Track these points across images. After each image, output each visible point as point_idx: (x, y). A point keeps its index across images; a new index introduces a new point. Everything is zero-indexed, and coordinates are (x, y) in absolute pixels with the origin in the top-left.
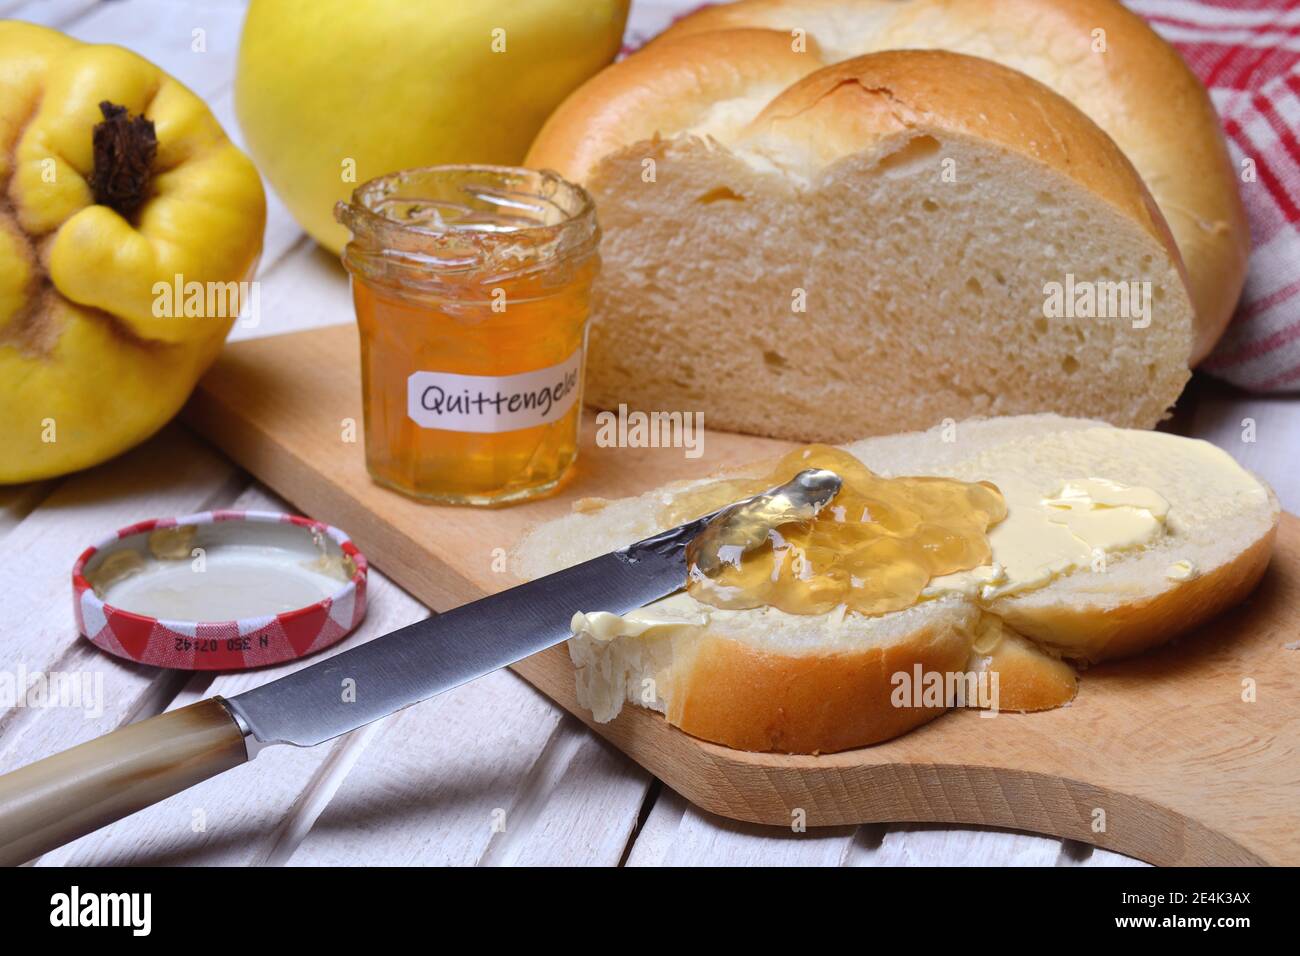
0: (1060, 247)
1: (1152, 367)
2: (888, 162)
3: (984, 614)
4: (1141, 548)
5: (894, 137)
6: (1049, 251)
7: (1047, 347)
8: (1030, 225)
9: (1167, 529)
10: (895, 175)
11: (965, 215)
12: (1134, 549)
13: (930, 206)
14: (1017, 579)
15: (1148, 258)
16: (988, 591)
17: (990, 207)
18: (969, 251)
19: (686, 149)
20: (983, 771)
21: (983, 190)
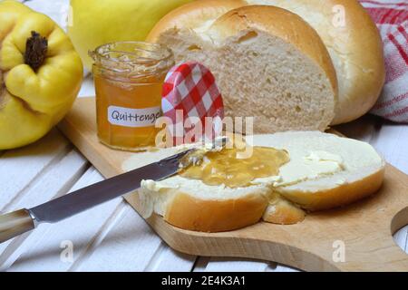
0: (294, 70)
1: (323, 111)
2: (242, 39)
3: (274, 191)
4: (332, 174)
5: (243, 31)
6: (291, 71)
7: (291, 102)
8: (284, 62)
9: (343, 168)
10: (244, 43)
11: (265, 58)
12: (330, 174)
13: (255, 54)
14: (286, 181)
15: (320, 75)
16: (275, 184)
17: (272, 55)
18: (267, 69)
19: (184, 32)
20: (263, 241)
21: (271, 50)
